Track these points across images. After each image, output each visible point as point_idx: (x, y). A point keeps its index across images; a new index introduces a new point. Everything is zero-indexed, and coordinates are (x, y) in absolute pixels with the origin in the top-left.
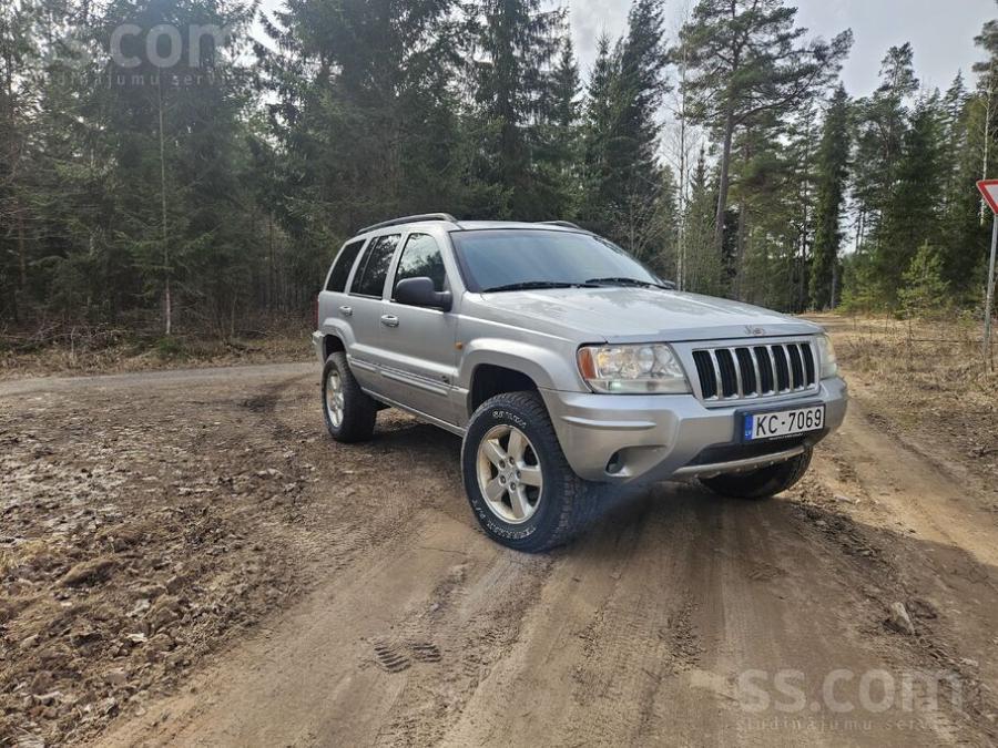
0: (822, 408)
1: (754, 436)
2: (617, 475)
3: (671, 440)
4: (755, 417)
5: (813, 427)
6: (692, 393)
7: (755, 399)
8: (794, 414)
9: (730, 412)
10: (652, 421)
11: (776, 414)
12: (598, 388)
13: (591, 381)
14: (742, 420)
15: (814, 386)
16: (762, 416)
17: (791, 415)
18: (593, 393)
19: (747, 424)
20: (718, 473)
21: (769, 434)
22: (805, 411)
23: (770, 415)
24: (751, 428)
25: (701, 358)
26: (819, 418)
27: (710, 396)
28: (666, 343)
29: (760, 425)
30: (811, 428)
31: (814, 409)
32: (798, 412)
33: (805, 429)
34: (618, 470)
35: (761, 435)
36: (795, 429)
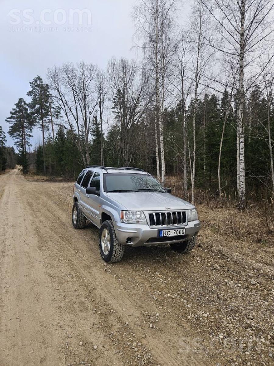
0: (184, 230)
1: (163, 236)
2: (130, 244)
3: (141, 236)
4: (163, 231)
5: (182, 234)
6: (148, 224)
7: (165, 226)
8: (175, 231)
9: (157, 229)
10: (136, 231)
11: (170, 231)
12: (125, 222)
13: (123, 220)
14: (160, 231)
15: (186, 223)
16: (165, 231)
17: (174, 231)
18: (123, 223)
19: (160, 233)
20: (151, 245)
21: (167, 236)
22: (179, 230)
23: (167, 231)
24: (162, 234)
25: (151, 215)
26: (184, 232)
27: (153, 225)
28: (143, 211)
29: (164, 233)
30: (181, 235)
31: (182, 230)
32: (176, 230)
33: (179, 235)
34: (130, 243)
35: (165, 236)
36: (176, 235)
